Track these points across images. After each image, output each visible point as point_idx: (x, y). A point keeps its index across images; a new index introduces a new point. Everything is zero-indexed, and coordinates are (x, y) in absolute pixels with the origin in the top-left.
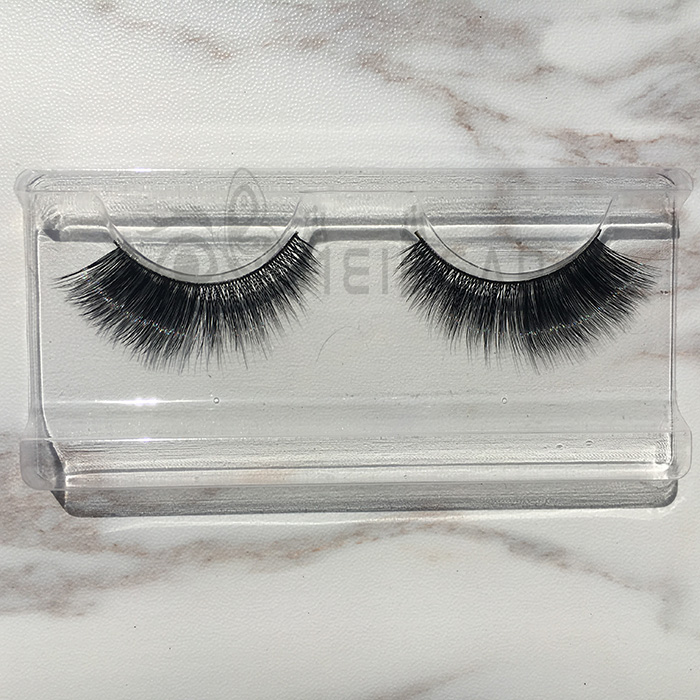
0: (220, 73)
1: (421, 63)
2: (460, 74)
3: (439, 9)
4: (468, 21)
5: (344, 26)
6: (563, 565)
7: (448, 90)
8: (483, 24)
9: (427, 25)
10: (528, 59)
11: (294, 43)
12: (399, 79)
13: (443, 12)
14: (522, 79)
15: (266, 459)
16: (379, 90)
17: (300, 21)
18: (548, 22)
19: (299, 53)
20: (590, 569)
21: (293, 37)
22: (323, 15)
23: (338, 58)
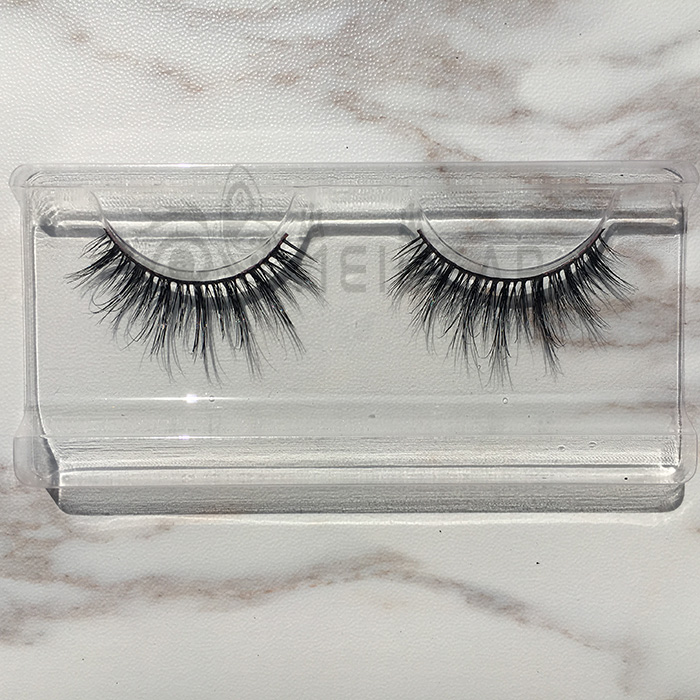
0: (192, 106)
1: (395, 102)
2: (434, 115)
3: (415, 49)
4: (444, 61)
5: (319, 63)
6: (522, 620)
7: (421, 131)
8: (459, 65)
9: (403, 64)
10: (505, 102)
11: (267, 78)
12: (373, 119)
13: (419, 51)
14: (498, 121)
15: (260, 458)
16: (350, 128)
17: (274, 56)
18: (527, 65)
19: (271, 89)
20: (549, 625)
21: (266, 73)
22: (298, 51)
23: (311, 94)
